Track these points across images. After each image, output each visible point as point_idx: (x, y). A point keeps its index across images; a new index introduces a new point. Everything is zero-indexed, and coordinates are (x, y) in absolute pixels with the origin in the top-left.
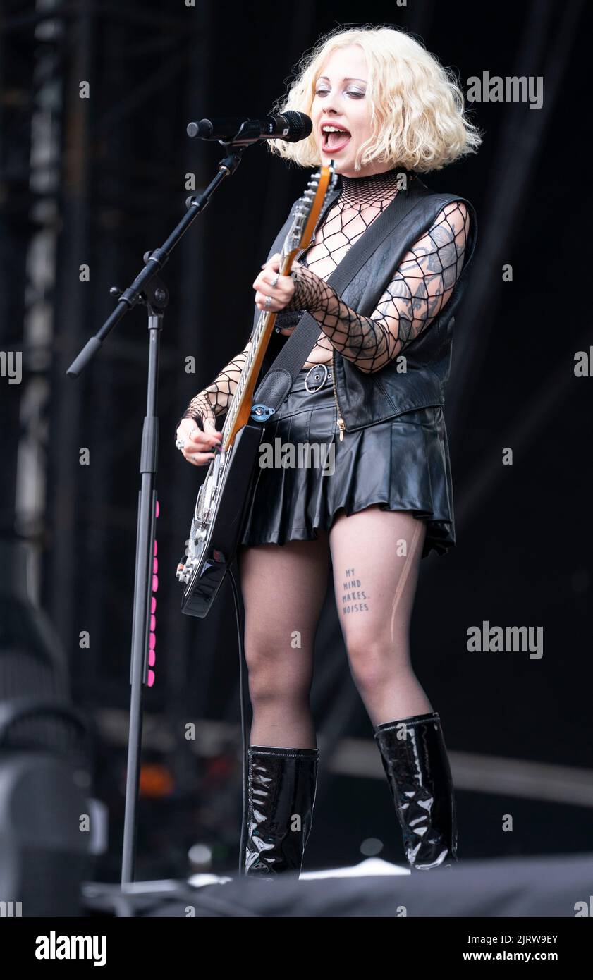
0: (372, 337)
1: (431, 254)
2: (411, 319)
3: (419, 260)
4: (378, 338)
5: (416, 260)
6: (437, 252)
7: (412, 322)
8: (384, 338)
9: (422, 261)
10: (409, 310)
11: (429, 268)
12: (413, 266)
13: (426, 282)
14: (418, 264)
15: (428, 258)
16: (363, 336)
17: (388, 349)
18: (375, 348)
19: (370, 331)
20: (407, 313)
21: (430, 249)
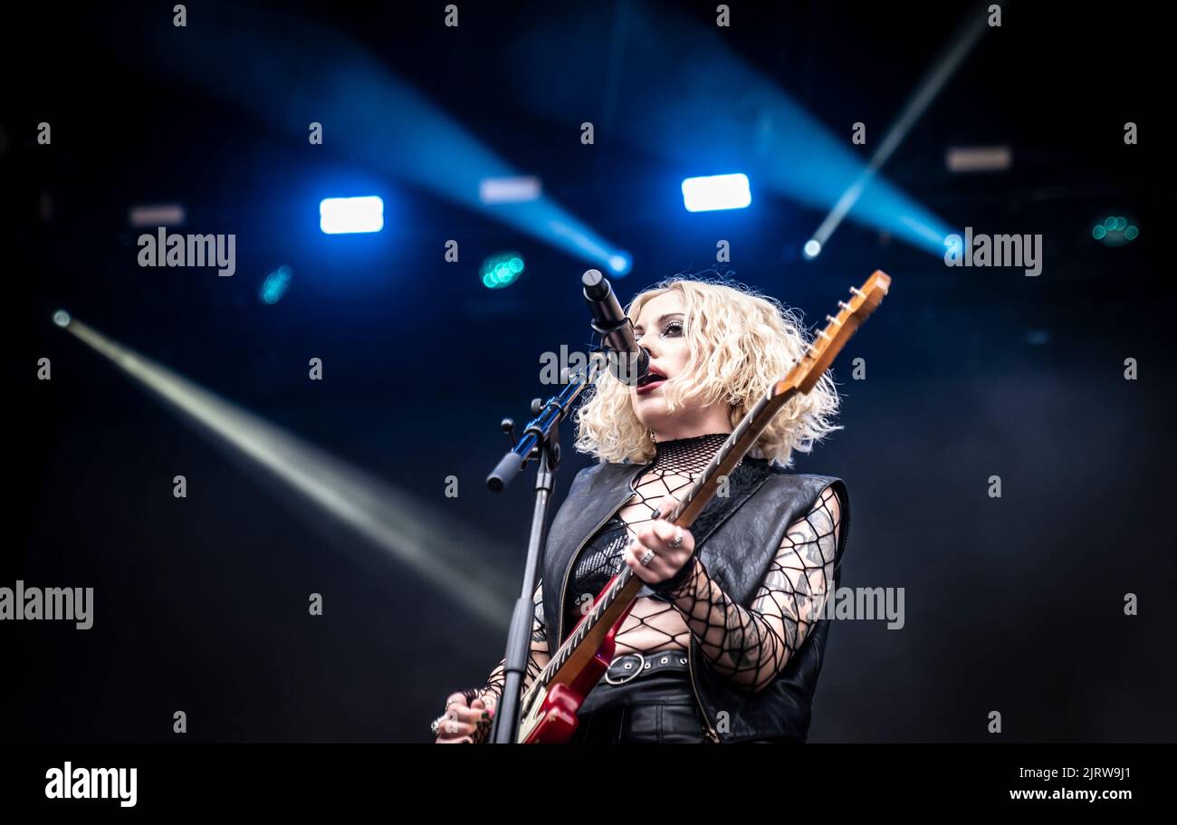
0: (753, 630)
1: (809, 543)
2: (796, 619)
3: (796, 548)
4: (761, 633)
5: (793, 547)
6: (817, 542)
7: (797, 623)
8: (769, 634)
9: (800, 549)
10: (792, 605)
11: (808, 557)
12: (790, 553)
13: (808, 574)
14: (795, 551)
15: (806, 546)
16: (743, 629)
17: (774, 653)
18: (758, 648)
19: (750, 621)
20: (790, 609)
21: (810, 535)
